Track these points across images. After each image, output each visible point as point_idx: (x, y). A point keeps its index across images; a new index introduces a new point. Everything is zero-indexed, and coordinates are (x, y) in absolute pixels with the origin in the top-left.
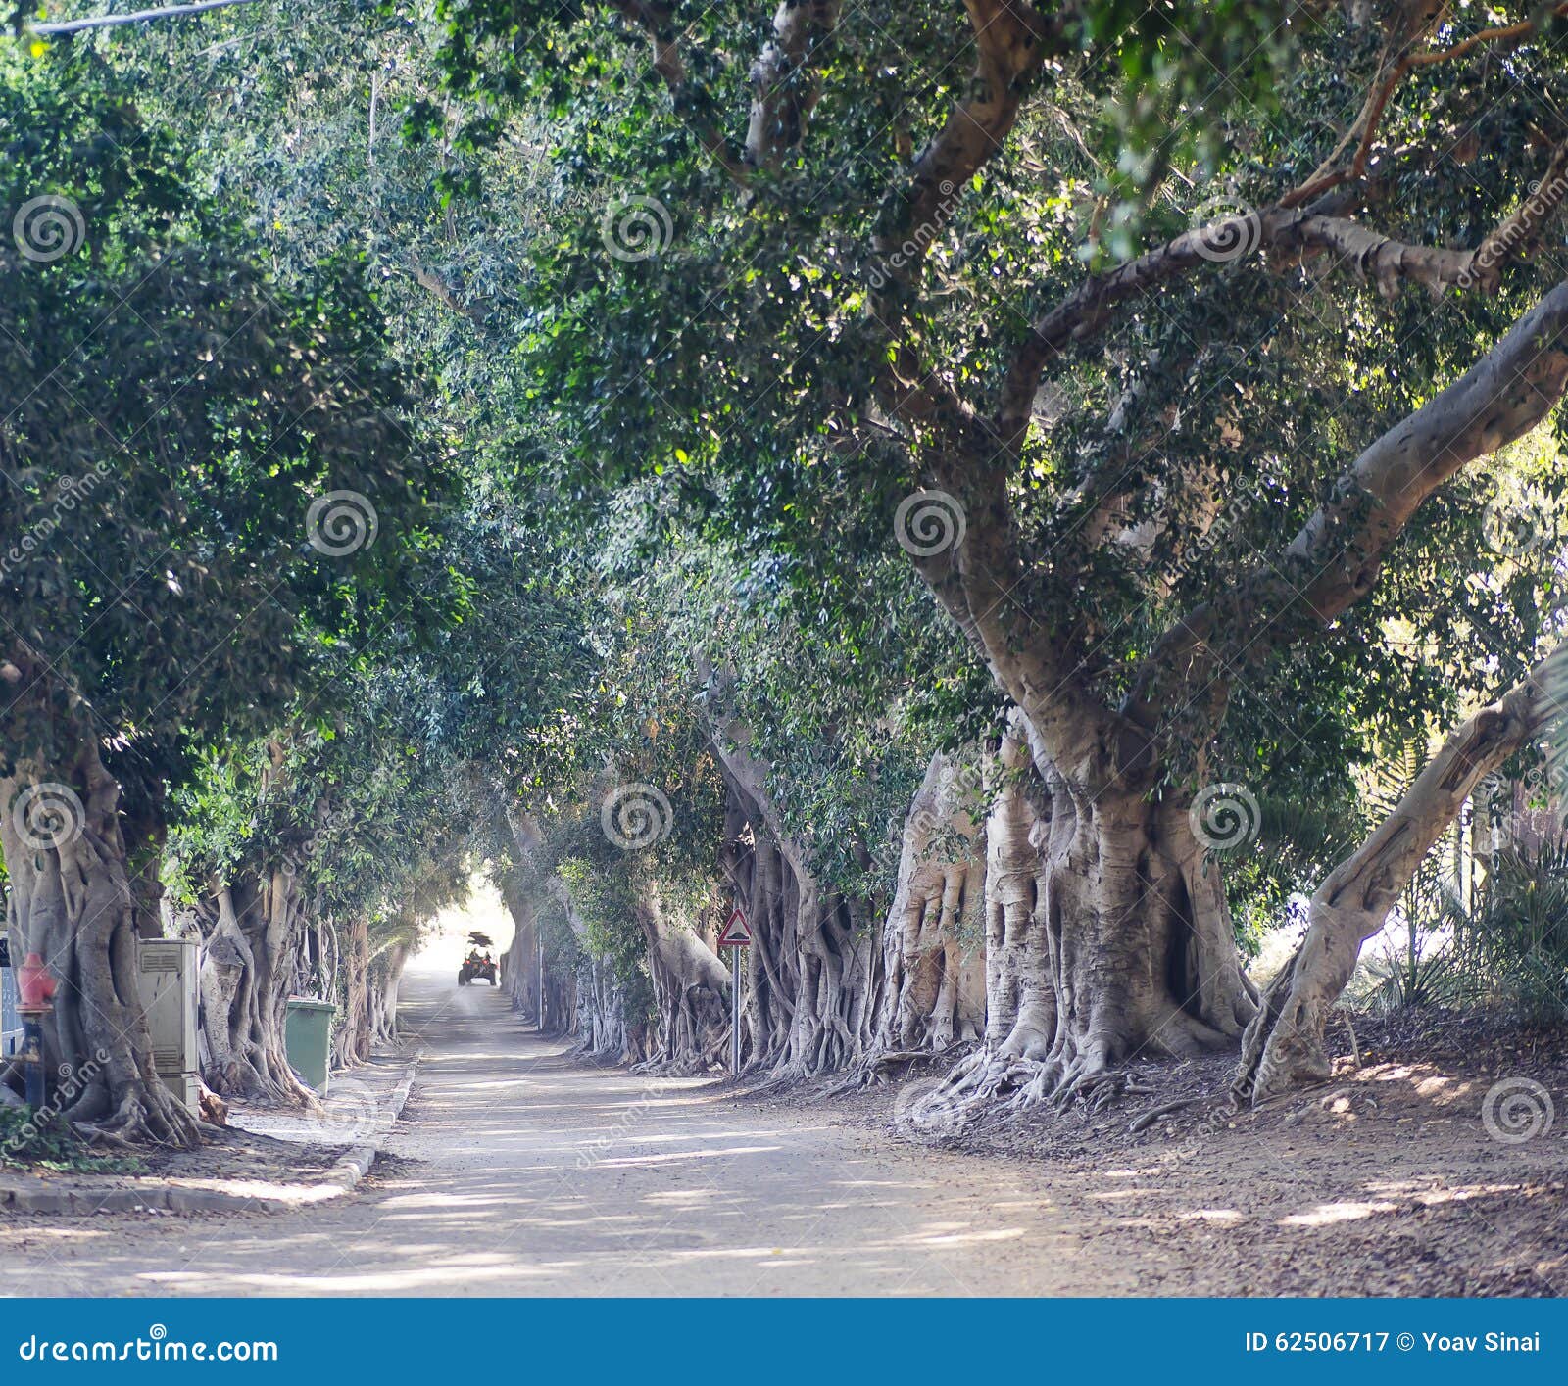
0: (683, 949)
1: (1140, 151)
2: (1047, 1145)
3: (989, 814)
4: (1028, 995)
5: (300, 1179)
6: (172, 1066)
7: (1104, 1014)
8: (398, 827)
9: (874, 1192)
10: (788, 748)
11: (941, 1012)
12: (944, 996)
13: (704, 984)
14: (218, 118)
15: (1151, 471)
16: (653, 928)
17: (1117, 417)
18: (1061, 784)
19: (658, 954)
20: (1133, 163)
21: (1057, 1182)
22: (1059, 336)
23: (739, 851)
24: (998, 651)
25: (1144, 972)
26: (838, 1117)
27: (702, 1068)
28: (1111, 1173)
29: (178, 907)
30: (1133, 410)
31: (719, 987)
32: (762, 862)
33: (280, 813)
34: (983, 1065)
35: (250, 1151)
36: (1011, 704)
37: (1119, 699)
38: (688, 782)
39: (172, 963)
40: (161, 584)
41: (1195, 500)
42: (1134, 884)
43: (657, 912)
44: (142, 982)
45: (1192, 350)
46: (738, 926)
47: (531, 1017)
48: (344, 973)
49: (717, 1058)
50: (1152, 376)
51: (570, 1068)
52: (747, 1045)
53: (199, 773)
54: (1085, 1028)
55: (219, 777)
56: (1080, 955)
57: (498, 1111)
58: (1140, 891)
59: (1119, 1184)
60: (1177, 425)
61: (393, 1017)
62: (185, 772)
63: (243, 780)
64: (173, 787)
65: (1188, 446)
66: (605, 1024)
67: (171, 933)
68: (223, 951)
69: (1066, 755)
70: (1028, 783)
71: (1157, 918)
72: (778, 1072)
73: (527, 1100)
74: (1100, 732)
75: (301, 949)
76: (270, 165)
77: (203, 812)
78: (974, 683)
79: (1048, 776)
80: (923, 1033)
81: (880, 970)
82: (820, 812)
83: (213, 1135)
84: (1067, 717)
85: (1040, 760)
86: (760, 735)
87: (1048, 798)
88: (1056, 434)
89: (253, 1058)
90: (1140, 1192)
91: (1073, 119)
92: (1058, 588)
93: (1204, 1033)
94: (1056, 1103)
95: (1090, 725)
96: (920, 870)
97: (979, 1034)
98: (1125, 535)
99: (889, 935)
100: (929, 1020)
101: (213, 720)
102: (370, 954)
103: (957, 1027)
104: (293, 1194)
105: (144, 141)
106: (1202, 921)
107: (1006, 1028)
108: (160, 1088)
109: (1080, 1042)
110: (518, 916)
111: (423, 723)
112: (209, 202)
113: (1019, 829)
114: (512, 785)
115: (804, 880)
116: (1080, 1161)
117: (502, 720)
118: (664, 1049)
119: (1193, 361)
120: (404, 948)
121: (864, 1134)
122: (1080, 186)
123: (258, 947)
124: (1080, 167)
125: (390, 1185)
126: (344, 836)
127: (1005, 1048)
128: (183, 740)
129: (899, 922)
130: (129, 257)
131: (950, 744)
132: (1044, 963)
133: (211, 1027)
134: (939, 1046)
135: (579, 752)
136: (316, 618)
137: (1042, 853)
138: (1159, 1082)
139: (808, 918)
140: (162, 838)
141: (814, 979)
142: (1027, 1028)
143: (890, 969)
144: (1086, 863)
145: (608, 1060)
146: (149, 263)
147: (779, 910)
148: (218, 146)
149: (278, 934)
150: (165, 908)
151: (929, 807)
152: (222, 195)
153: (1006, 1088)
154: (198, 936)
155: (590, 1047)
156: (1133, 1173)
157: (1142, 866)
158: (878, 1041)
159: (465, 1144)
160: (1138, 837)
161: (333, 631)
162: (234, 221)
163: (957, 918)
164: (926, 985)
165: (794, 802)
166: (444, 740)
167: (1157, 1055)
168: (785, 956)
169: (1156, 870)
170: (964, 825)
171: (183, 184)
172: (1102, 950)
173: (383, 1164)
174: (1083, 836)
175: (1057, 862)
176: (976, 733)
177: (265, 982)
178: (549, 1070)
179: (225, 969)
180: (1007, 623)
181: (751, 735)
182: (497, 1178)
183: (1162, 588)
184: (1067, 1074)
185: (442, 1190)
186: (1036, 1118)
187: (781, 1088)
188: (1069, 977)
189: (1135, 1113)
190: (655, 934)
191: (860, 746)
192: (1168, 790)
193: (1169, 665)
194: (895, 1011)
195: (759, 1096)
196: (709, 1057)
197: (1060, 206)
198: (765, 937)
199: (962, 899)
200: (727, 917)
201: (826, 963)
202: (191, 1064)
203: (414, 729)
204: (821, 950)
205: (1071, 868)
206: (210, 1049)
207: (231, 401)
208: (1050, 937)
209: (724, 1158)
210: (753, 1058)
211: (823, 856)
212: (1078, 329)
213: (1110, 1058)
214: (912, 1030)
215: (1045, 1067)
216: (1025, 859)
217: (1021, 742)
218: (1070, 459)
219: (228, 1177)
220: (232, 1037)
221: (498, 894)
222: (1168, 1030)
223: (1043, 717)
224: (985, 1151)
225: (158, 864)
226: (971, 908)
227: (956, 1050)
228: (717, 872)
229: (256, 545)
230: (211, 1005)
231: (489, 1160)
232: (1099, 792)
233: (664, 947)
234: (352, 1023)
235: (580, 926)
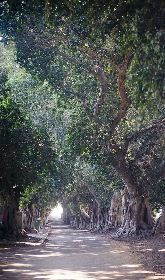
0: (84, 214)
1: (141, 117)
2: (129, 240)
3: (122, 198)
4: (127, 221)
5: (36, 242)
6: (20, 228)
7: (136, 224)
8: (49, 198)
9: (107, 246)
10: (97, 189)
11: (116, 223)
12: (116, 220)
13: (86, 218)
14: (29, 110)
15: (143, 156)
16: (80, 211)
17: (139, 149)
18: (131, 194)
19: (81, 214)
20: (140, 119)
21: (130, 245)
22: (131, 139)
23: (91, 202)
24: (123, 178)
25: (141, 218)
26: (103, 236)
27: (86, 229)
28: (137, 244)
29: (22, 207)
30: (141, 148)
31: (88, 218)
32: (94, 203)
33: (34, 196)
34: (121, 229)
35: (29, 238)
36: (125, 184)
37: (138, 184)
38: (85, 193)
39: (21, 214)
40: (20, 168)
41: (148, 159)
42: (140, 207)
43: (81, 209)
44: (17, 217)
45: (148, 141)
46: (91, 211)
47: (65, 222)
48: (42, 216)
49: (88, 227)
50: (143, 144)
51: (70, 228)
52: (92, 226)
53: (25, 191)
54: (134, 225)
55: (27, 191)
56: (133, 216)
57: (60, 234)
58: (141, 208)
59: (138, 245)
60: (146, 150)
61: (48, 221)
62: (23, 191)
63: (30, 191)
64: (21, 192)
65: (147, 153)
66: (74, 223)
67: (20, 211)
68: (27, 213)
69: (132, 191)
70: (127, 195)
71: (143, 211)
72: (95, 229)
73: (64, 232)
74: (136, 188)
75: (37, 213)
76: (35, 116)
77: (25, 196)
78: (120, 182)
79: (129, 193)
80: (114, 225)
81: (108, 217)
82: (101, 197)
83: (25, 236)
84: (132, 186)
85: (128, 191)
86: (94, 187)
87: (129, 196)
88: (131, 151)
89: (30, 226)
90: (140, 247)
91: (133, 112)
92: (131, 170)
93: (149, 226)
94: (130, 235)
95: (135, 187)
96: (113, 205)
97: (121, 225)
98: (139, 163)
99: (109, 213)
100: (114, 224)
101: (26, 184)
102: (45, 213)
103: (118, 225)
104: (35, 244)
105: (20, 113)
106: (148, 212)
107: (124, 225)
108: (19, 230)
109: (133, 227)
110: (63, 209)
111: (52, 185)
112: (28, 121)
113: (126, 200)
114: (63, 193)
115: (99, 205)
116: (133, 242)
117: (62, 185)
118: (81, 226)
119: (148, 142)
120: (49, 213)
121: (106, 238)
122: (134, 120)
123: (31, 213)
124: (135, 118)
125: (47, 243)
126: (42, 199)
127: (124, 227)
128: (23, 187)
129: (111, 211)
130: (18, 127)
131: (117, 189)
132: (129, 217)
133: (25, 222)
134: (115, 227)
135: (72, 189)
136: (39, 172)
137: (129, 203)
138: (143, 232)
139: (99, 210)
140: (20, 199)
141: (100, 218)
142: (126, 225)
143: (109, 217)
144: (134, 204)
145: (74, 228)
146: (20, 128)
147: (96, 209)
148: (29, 114)
149: (34, 211)
150: (20, 207)
151: (115, 197)
152: (29, 120)
153: (124, 233)
154: (24, 211)
155: (72, 226)
156: (139, 244)
157: (141, 205)
158: (108, 226)
159: (56, 238)
160: (141, 201)
161: (41, 173)
162: (31, 123)
163: (118, 211)
164: (114, 219)
165: (98, 195)
166: (55, 187)
167: (143, 229)
168: (96, 215)
169: (143, 206)
170: (119, 199)
171: (24, 118)
172: (136, 215)
173: (46, 240)
174: (134, 201)
175: (131, 204)
176: (121, 188)
177: (32, 217)
178: (67, 229)
179: (27, 215)
180: (124, 174)
181: (93, 187)
182: (60, 243)
183: (144, 170)
184: (131, 231)
185: (53, 244)
186: (127, 236)
187: (96, 232)
188: (132, 219)
189: (140, 236)
190: (80, 212)
191: (106, 189)
192: (144, 195)
193: (145, 180)
194: (110, 222)
195: (93, 233)
196: (87, 227)
197: (132, 123)
198: (94, 213)
199: (119, 208)
200: (89, 210)
201: (102, 216)
202: (22, 227)
203: (51, 186)
204: (101, 214)
205: (132, 205)
206: (25, 225)
207: (30, 145)
208: (129, 214)
209: (88, 241)
210: (92, 228)
211: (102, 203)
212: (134, 138)
213: (137, 229)
214: (112, 225)
215: (129, 230)
216: (126, 204)
217: (126, 189)
218: (133, 154)
219: (27, 242)
220: (28, 224)
221: (61, 206)
222: (144, 226)
223: (129, 186)
224: (121, 241)
225: (19, 202)
226: (120, 210)
227: (117, 228)
228: (88, 204)
229: (32, 163)
230: (25, 219)
231: (59, 240)
232: (136, 196)
233: (81, 213)
234: (43, 222)
235: (71, 210)
